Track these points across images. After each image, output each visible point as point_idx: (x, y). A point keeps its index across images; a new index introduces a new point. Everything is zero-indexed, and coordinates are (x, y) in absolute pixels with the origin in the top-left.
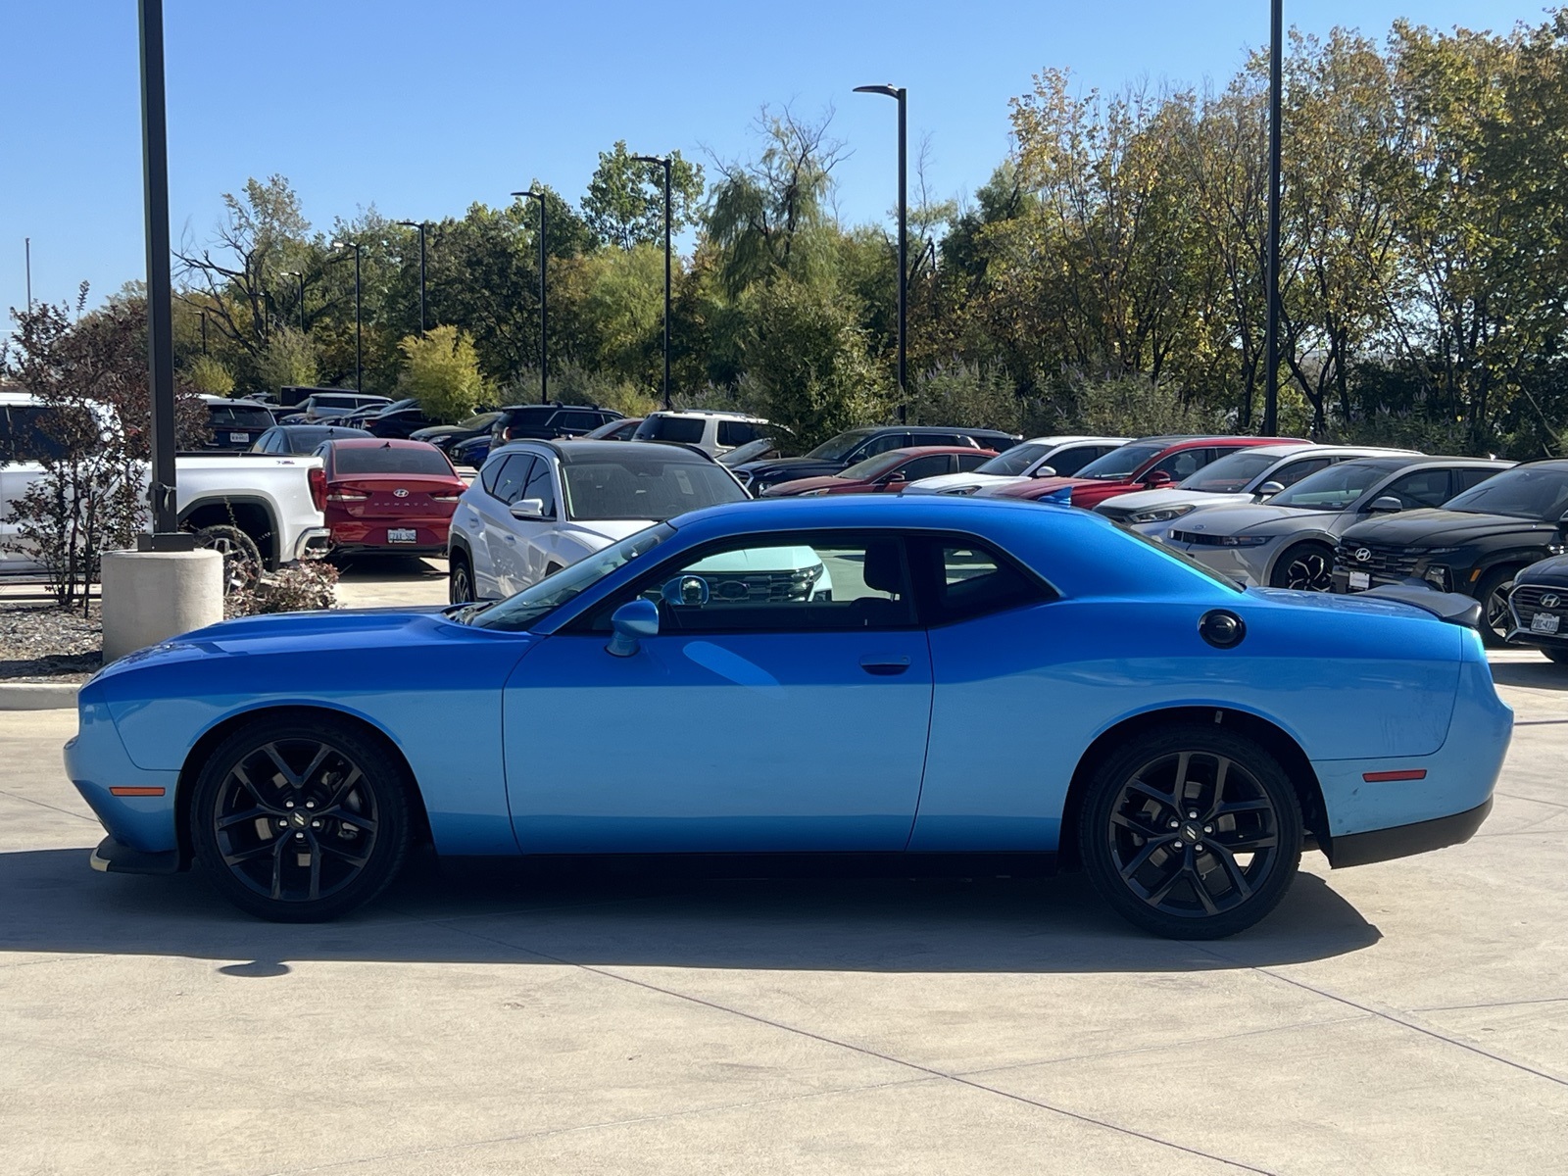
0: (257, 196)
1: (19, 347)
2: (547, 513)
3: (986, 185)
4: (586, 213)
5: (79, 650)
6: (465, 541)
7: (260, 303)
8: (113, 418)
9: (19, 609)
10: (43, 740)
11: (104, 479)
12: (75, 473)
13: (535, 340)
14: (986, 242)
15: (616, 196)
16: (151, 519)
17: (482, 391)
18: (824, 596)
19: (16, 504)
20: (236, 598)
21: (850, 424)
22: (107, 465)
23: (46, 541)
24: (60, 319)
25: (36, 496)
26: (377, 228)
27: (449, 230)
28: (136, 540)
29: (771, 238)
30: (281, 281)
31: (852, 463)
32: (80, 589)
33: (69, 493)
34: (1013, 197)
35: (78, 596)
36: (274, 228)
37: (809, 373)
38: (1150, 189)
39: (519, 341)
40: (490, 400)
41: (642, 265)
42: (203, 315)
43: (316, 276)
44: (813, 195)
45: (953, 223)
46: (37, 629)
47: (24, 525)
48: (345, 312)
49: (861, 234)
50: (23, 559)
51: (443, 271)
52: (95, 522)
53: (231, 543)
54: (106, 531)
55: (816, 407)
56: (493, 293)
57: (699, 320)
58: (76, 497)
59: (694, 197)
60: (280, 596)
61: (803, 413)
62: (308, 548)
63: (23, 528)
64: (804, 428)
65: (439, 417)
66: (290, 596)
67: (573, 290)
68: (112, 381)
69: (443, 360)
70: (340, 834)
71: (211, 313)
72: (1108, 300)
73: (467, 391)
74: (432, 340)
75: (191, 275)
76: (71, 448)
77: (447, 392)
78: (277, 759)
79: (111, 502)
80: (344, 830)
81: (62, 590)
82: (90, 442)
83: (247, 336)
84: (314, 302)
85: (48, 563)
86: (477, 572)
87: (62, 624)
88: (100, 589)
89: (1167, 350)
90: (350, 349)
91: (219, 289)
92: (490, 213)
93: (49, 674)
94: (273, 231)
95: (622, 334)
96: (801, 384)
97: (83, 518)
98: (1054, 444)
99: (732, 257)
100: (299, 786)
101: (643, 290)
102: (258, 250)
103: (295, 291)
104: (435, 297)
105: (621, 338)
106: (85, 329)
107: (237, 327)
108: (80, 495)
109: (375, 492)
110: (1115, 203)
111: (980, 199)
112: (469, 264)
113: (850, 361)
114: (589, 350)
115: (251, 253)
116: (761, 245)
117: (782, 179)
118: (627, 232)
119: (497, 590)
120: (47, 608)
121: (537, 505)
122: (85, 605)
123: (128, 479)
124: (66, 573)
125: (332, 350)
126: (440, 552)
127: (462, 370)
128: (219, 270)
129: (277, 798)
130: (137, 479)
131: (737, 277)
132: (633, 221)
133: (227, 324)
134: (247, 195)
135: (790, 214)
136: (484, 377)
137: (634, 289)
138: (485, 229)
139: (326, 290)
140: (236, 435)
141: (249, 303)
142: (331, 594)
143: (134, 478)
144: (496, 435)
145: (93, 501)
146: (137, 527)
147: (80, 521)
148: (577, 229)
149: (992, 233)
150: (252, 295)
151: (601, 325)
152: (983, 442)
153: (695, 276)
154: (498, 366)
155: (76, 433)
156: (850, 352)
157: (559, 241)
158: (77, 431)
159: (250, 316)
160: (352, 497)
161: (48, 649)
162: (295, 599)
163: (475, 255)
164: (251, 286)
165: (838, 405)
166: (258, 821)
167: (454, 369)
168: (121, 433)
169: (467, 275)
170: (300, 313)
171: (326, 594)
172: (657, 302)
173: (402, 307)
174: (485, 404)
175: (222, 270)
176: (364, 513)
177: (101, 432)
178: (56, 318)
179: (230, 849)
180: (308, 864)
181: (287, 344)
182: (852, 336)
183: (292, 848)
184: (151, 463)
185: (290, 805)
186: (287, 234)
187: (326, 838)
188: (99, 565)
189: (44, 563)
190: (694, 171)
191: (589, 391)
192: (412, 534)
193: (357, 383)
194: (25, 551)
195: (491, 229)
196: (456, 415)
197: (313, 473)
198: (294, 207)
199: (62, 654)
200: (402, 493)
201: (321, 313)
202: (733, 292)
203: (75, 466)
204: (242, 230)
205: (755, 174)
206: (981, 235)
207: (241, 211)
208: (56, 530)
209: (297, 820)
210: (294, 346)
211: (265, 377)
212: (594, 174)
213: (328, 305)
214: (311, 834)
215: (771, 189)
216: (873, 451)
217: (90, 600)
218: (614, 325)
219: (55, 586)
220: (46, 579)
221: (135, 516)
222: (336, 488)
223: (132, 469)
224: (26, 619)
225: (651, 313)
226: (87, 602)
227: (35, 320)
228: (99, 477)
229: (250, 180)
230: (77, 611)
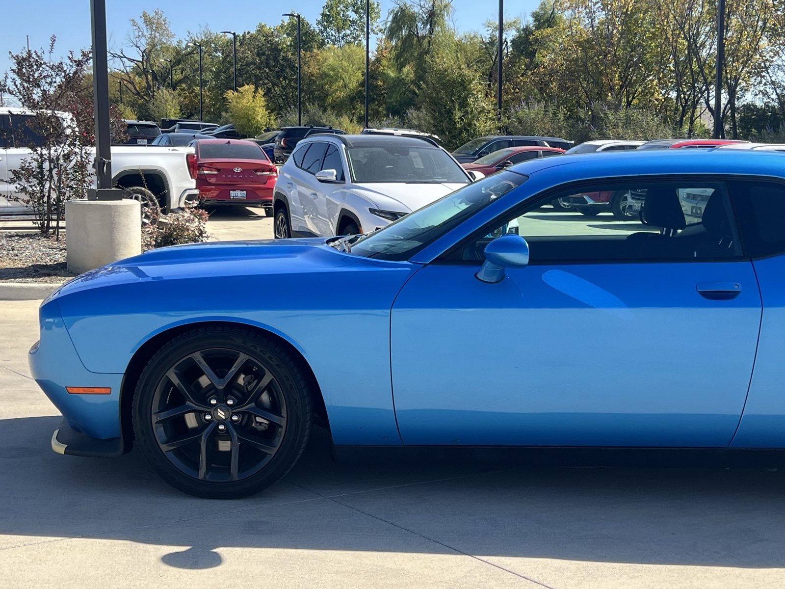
0: (148, 21)
1: (15, 76)
2: (339, 178)
3: (536, 10)
4: (319, 28)
5: (53, 261)
6: (285, 196)
7: (149, 76)
8: (72, 120)
9: (17, 236)
10: (27, 322)
11: (67, 157)
12: (49, 153)
13: (292, 95)
14: (536, 40)
15: (335, 19)
16: (95, 183)
17: (268, 120)
18: (514, 230)
19: (15, 172)
20: (147, 230)
21: (476, 135)
22: (69, 149)
23: (32, 195)
24: (39, 59)
25: (26, 167)
26: (209, 37)
27: (248, 36)
28: (86, 194)
29: (421, 39)
30: (160, 65)
31: (480, 157)
32: (53, 224)
33: (46, 165)
34: (551, 16)
35: (52, 228)
36: (156, 37)
37: (454, 107)
38: (630, 9)
39: (284, 95)
40: (272, 125)
41: (349, 55)
42: (120, 82)
43: (178, 62)
44: (443, 15)
45: (518, 30)
46: (27, 248)
47: (19, 184)
48: (193, 82)
49: (467, 37)
50: (19, 206)
51: (245, 58)
52: (61, 183)
53: (142, 197)
54: (68, 189)
55: (458, 126)
56: (270, 70)
57: (380, 83)
58: (50, 168)
59: (375, 19)
60: (173, 228)
61: (451, 129)
62: (186, 201)
63: (18, 186)
64: (451, 137)
65: (245, 134)
66: (179, 229)
67: (312, 69)
68: (71, 97)
69: (247, 103)
70: (253, 425)
71: (124, 81)
72: (606, 70)
73: (260, 120)
74: (242, 93)
75: (114, 62)
76: (47, 138)
77: (249, 121)
78: (204, 365)
79: (72, 171)
80: (257, 422)
81: (43, 224)
82: (56, 135)
83: (143, 94)
84: (177, 76)
85: (34, 207)
86: (292, 215)
87: (42, 245)
88: (65, 224)
89: (633, 98)
90: (196, 101)
91: (128, 69)
92: (268, 28)
93: (33, 277)
94: (156, 39)
95: (338, 92)
96: (450, 112)
97: (54, 181)
98: (600, 144)
99: (399, 48)
100: (221, 387)
101: (350, 68)
102: (148, 48)
103: (167, 71)
104: (240, 72)
105: (338, 93)
106: (55, 66)
107: (138, 89)
108: (52, 167)
109: (223, 169)
110: (609, 17)
111: (533, 17)
112: (258, 54)
113: (476, 100)
114: (321, 99)
115: (145, 50)
116: (415, 42)
117: (427, 6)
118: (340, 38)
119: (305, 226)
120: (34, 235)
121: (332, 174)
122: (56, 233)
123: (82, 157)
124: (45, 214)
125: (187, 101)
126: (259, 204)
127: (257, 109)
128: (128, 59)
129: (202, 396)
130: (87, 157)
131: (402, 60)
132: (344, 32)
133: (132, 87)
134: (142, 19)
135: (431, 25)
136: (269, 112)
137: (345, 67)
138: (266, 36)
139: (183, 70)
140: (140, 140)
141: (143, 76)
142: (204, 228)
143: (85, 157)
144: (278, 142)
145: (61, 170)
146: (87, 186)
147: (53, 182)
148: (314, 36)
149: (539, 35)
150: (145, 72)
151: (327, 87)
152: (552, 144)
153: (378, 60)
154: (275, 107)
155: (50, 129)
156: (477, 95)
157: (305, 43)
158: (50, 127)
159: (144, 84)
160: (210, 172)
161: (33, 261)
162: (182, 231)
163: (261, 50)
164: (145, 67)
165: (470, 124)
166: (187, 416)
167: (253, 108)
168: (77, 129)
169: (257, 61)
170: (170, 82)
171: (201, 228)
172: (357, 74)
173: (223, 78)
174: (269, 127)
175: (130, 59)
176: (216, 181)
177: (65, 128)
178: (37, 58)
179: (165, 438)
180: (229, 449)
181: (164, 97)
182: (477, 85)
183: (215, 436)
184: (95, 148)
185: (213, 402)
186: (163, 40)
187: (244, 429)
188: (64, 209)
189: (32, 208)
190: (375, 6)
191: (324, 120)
192: (244, 194)
193: (200, 117)
194: (20, 201)
195: (269, 36)
196: (254, 133)
197: (189, 157)
198: (167, 26)
199: (42, 264)
200: (238, 170)
201: (181, 81)
202: (400, 70)
203: (49, 149)
204: (140, 38)
205: (412, 4)
206: (534, 37)
207: (139, 28)
208: (38, 188)
209: (219, 414)
210: (168, 97)
211: (153, 113)
212: (323, 7)
213: (184, 78)
214: (231, 427)
215: (421, 12)
216: (490, 150)
217: (60, 230)
218: (335, 87)
219: (39, 222)
220: (33, 217)
221: (86, 179)
222: (201, 166)
223: (84, 151)
224: (21, 242)
225: (354, 79)
226: (58, 231)
227: (24, 59)
228: (64, 156)
229: (144, 12)
230: (52, 237)
